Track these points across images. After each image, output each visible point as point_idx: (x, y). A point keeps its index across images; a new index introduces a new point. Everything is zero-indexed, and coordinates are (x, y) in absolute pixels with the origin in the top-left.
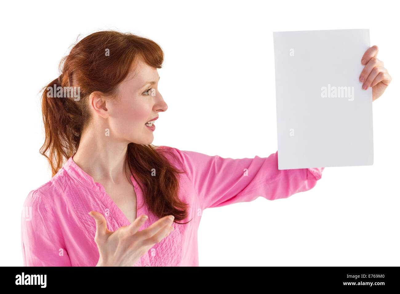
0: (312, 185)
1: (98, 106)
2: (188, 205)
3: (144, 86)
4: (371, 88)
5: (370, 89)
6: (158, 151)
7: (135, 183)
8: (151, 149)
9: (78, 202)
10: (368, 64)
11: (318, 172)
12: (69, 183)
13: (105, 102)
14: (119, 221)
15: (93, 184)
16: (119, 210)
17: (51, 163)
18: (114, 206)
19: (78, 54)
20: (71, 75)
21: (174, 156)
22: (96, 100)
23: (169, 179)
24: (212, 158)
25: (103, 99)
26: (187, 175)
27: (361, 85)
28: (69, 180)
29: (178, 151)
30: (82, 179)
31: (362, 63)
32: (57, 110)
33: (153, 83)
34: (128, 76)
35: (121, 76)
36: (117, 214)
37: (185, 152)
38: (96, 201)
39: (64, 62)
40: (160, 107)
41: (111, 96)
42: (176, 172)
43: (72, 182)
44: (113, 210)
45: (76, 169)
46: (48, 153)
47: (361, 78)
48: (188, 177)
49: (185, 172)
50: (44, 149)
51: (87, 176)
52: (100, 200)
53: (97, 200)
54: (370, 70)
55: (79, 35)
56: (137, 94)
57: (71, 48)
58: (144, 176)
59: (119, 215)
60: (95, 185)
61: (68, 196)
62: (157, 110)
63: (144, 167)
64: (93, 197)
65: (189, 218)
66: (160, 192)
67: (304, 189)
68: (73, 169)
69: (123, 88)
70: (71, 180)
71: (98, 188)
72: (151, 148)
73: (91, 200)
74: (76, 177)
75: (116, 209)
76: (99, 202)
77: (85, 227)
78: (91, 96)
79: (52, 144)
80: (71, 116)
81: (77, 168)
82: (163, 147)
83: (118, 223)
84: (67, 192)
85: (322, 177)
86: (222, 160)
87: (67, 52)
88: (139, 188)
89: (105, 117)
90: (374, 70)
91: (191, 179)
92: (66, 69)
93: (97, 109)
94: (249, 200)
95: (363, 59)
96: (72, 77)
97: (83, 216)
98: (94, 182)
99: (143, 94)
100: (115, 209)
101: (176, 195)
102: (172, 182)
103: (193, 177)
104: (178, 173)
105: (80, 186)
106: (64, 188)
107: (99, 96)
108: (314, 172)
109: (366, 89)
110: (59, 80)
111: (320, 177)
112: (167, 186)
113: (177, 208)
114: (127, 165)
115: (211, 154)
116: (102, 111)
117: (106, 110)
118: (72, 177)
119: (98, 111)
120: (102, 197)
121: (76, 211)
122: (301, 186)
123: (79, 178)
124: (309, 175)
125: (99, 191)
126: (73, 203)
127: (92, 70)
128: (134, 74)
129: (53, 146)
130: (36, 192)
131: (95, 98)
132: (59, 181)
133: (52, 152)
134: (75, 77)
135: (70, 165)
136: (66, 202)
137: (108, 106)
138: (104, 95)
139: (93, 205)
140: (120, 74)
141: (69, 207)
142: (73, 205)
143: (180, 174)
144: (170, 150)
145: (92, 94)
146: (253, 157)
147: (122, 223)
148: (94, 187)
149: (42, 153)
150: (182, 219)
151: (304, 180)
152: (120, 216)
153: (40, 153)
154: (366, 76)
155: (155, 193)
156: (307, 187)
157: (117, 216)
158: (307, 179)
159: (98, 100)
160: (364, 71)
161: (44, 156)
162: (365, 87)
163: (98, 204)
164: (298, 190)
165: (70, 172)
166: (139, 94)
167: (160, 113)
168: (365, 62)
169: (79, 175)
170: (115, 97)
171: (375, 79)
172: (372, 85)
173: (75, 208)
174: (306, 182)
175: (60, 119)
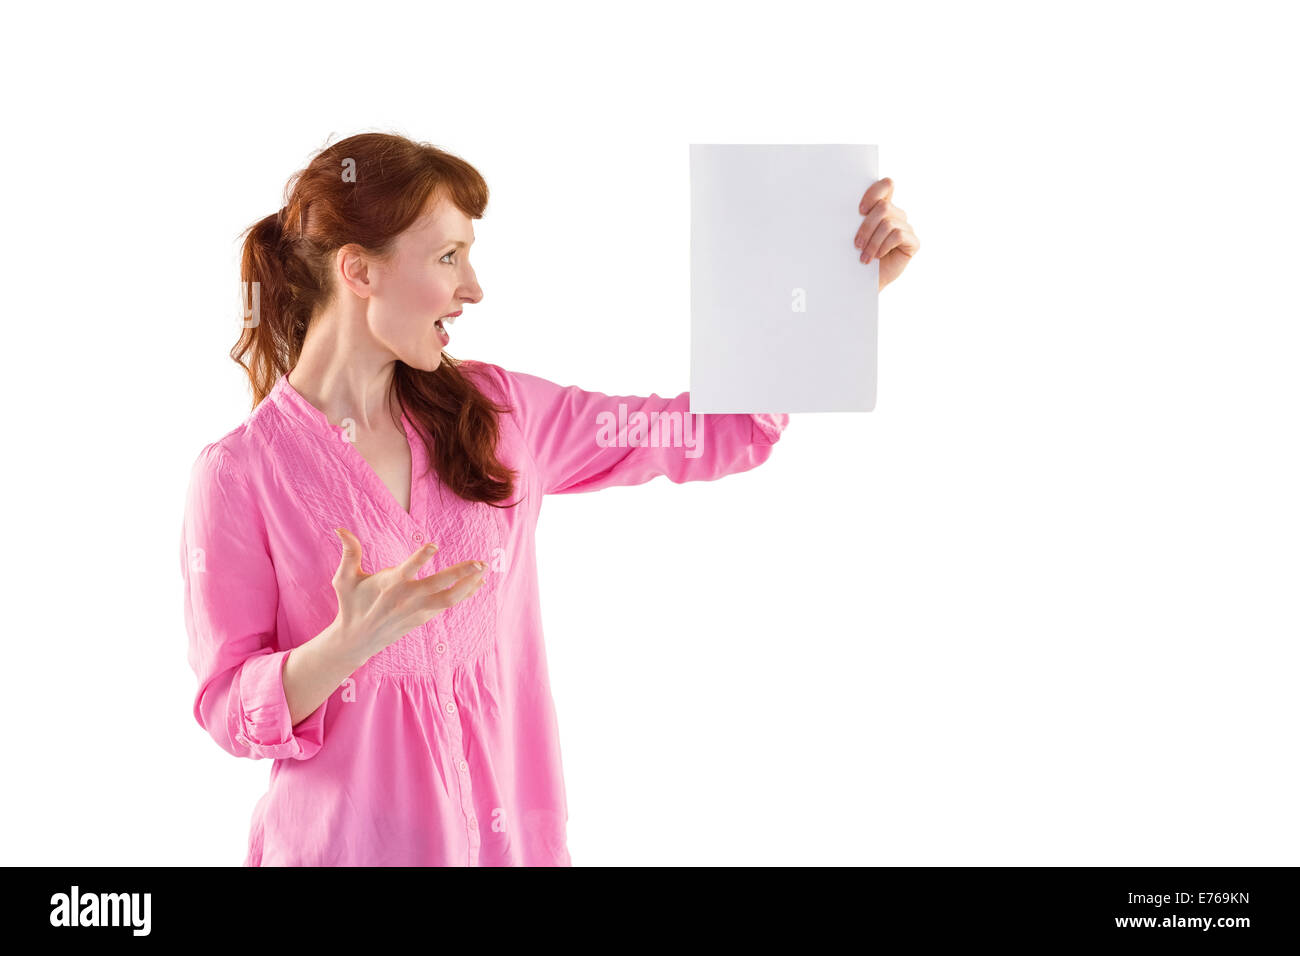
0: (762, 456)
1: (352, 273)
2: (516, 474)
3: (443, 247)
4: (878, 261)
5: (875, 263)
6: (460, 370)
7: (408, 428)
8: (447, 365)
9: (297, 462)
10: (871, 213)
11: (773, 427)
12: (279, 426)
13: (366, 268)
14: (375, 498)
15: (325, 427)
16: (376, 477)
17: (254, 379)
18: (367, 469)
19: (327, 168)
20: (306, 206)
21: (490, 379)
22: (350, 261)
23: (478, 422)
24: (565, 392)
25: (364, 259)
26: (514, 418)
27: (857, 253)
28: (279, 420)
29: (500, 371)
30: (305, 416)
31: (861, 212)
32: (270, 276)
33: (461, 245)
34: (417, 221)
35: (403, 219)
36: (371, 484)
37: (516, 376)
38: (331, 460)
39: (296, 182)
40: (469, 293)
41: (380, 257)
42: (493, 410)
43: (285, 424)
44: (364, 476)
45: (292, 398)
46: (247, 358)
47: (858, 239)
48: (515, 421)
49: (510, 410)
50: (239, 351)
51: (314, 411)
52: (339, 457)
53: (333, 457)
54: (874, 225)
55: (332, 134)
56: (431, 259)
57: (312, 157)
58: (430, 417)
59: (374, 487)
60: (330, 429)
61: (277, 451)
62: (461, 298)
63: (427, 398)
64: (325, 452)
65: (517, 497)
66: (460, 450)
67: (745, 466)
68: (287, 399)
69: (405, 243)
70: (283, 420)
71: (337, 434)
72: (449, 363)
73: (322, 457)
74: (293, 414)
75: (370, 475)
76: (336, 461)
77: (308, 509)
78: (342, 252)
79: (255, 343)
80: (294, 289)
81: (294, 395)
82: (470, 362)
83: (373, 502)
84: (275, 443)
85: (781, 437)
86: (585, 396)
87: (304, 163)
88: (417, 440)
89: (363, 296)
90: (882, 224)
91: (521, 427)
92: (298, 194)
93: (350, 278)
94: (634, 482)
95: (862, 204)
96: (307, 212)
97: (304, 487)
98: (327, 424)
99: (441, 261)
100: (367, 474)
101: (492, 452)
102: (485, 428)
103: (525, 423)
104: (496, 411)
105: (300, 432)
106: (268, 437)
107: (356, 254)
108: (764, 426)
109: (867, 262)
110: (279, 217)
111: (777, 437)
112: (473, 437)
113: (492, 478)
114: (394, 392)
115: (564, 383)
116: (359, 283)
117: (367, 283)
118: (285, 414)
119: (350, 283)
120: (343, 452)
121: (292, 478)
122: (739, 457)
123: (298, 415)
124: (757, 435)
125: (337, 440)
126: (285, 464)
127: (351, 201)
128: (429, 220)
129: (258, 347)
130: (213, 446)
131: (348, 256)
132: (260, 422)
133: (257, 357)
134: (312, 210)
135: (281, 390)
136: (272, 461)
137: (371, 274)
138: (365, 253)
139: (326, 468)
140: (402, 216)
141: (279, 471)
142: (287, 468)
143: (500, 414)
144: (481, 369)
145: (345, 247)
146: (647, 395)
147: (381, 502)
148: (327, 433)
149: (235, 356)
150: (502, 499)
151: (748, 444)
152: (378, 488)
153: (232, 357)
154: (868, 236)
155: (451, 447)
156: (751, 458)
157: (371, 488)
158: (752, 441)
159: (352, 261)
160: (864, 227)
161: (239, 365)
162: (865, 258)
163: (334, 465)
164: (733, 465)
165: (279, 404)
166: (435, 261)
167: (466, 306)
168: (866, 211)
169: (297, 410)
170: (387, 260)
171: (885, 241)
172: (877, 256)
173: (289, 473)
174: (750, 449)
175: (275, 293)
